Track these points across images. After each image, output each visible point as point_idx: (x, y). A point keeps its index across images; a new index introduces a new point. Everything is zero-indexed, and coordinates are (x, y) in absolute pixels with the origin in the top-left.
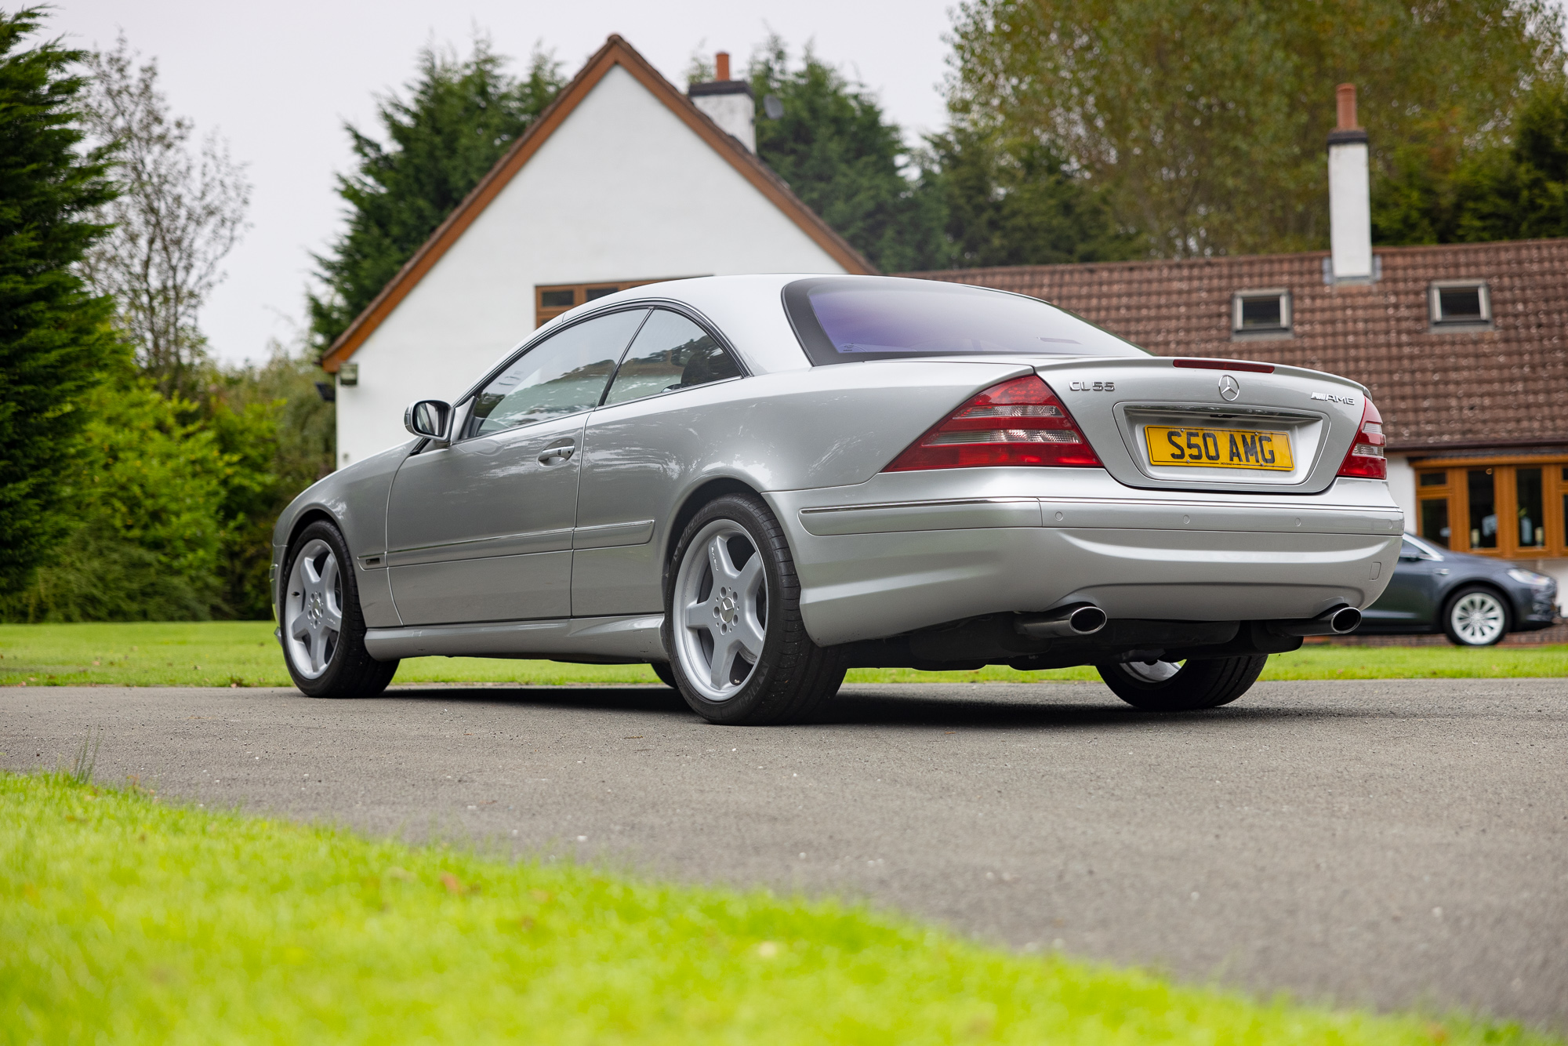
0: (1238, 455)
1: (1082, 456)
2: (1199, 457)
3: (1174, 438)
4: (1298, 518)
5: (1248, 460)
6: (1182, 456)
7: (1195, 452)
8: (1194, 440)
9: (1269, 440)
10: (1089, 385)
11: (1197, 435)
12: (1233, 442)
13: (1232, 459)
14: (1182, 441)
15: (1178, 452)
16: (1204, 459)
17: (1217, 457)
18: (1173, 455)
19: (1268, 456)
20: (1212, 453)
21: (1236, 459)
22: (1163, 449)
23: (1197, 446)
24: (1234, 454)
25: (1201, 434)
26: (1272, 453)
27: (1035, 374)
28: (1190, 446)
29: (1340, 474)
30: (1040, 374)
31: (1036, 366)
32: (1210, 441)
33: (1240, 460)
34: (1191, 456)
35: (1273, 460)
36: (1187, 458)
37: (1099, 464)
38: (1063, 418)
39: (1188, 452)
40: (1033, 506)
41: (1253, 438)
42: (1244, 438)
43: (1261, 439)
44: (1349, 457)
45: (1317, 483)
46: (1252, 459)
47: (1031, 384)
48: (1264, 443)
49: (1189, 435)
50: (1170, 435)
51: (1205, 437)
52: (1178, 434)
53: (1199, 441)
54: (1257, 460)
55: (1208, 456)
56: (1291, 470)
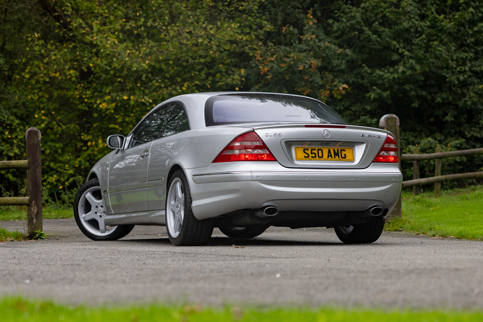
0: (331, 156)
1: (271, 158)
2: (315, 157)
3: (306, 151)
4: (352, 177)
5: (335, 158)
6: (308, 157)
7: (314, 155)
8: (313, 151)
9: (344, 151)
10: (272, 134)
11: (315, 150)
12: (329, 151)
13: (328, 157)
14: (309, 152)
15: (307, 155)
16: (317, 157)
17: (322, 157)
18: (305, 157)
19: (343, 156)
20: (320, 155)
21: (330, 158)
22: (301, 154)
23: (315, 153)
24: (329, 155)
25: (317, 149)
26: (345, 155)
27: (254, 131)
28: (312, 153)
29: (374, 161)
30: (255, 131)
31: (254, 128)
32: (320, 152)
33: (332, 158)
34: (312, 157)
35: (345, 157)
36: (310, 157)
37: (275, 160)
38: (264, 146)
39: (311, 155)
40: (250, 174)
41: (338, 150)
42: (334, 150)
43: (341, 150)
44: (378, 156)
45: (363, 165)
46: (337, 157)
47: (253, 134)
48: (342, 152)
49: (312, 150)
50: (304, 150)
51: (318, 150)
52: (308, 150)
53: (316, 152)
54: (339, 158)
55: (319, 157)
56: (353, 161)
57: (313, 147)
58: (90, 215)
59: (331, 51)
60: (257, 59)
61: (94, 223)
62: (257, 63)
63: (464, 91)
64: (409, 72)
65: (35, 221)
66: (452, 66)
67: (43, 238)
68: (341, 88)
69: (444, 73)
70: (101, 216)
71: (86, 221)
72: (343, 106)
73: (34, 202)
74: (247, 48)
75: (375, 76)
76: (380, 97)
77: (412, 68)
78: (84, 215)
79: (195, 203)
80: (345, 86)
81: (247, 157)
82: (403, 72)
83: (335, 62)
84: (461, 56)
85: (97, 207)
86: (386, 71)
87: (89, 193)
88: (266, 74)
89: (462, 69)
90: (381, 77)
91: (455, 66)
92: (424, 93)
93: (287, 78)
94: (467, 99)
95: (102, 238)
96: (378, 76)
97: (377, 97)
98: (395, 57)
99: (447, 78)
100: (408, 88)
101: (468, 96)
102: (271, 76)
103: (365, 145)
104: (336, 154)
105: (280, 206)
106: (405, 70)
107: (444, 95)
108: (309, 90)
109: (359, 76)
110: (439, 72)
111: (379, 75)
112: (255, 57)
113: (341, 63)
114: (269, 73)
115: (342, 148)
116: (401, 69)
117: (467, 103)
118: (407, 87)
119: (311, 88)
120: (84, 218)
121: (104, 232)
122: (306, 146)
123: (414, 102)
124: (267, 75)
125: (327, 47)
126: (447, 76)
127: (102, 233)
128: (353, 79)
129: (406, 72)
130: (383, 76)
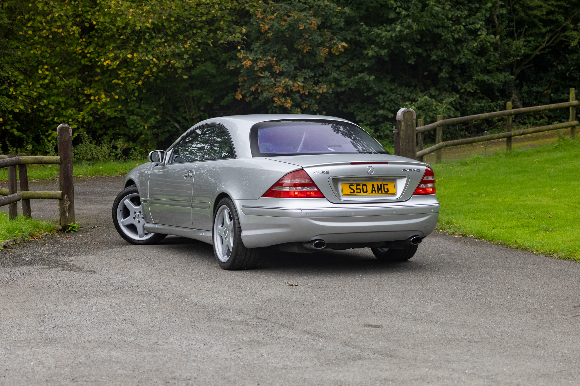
0: (375, 191)
1: (319, 195)
2: (360, 192)
3: (351, 187)
4: (394, 210)
5: (378, 192)
6: (354, 192)
7: (359, 191)
8: (358, 187)
9: (387, 185)
10: (321, 172)
11: (360, 185)
12: (373, 186)
13: (372, 192)
14: (354, 187)
15: (352, 191)
16: (362, 193)
17: (367, 192)
18: (351, 192)
19: (386, 190)
20: (365, 190)
21: (374, 192)
22: (348, 190)
23: (359, 189)
24: (373, 190)
25: (361, 185)
26: (388, 189)
27: (303, 169)
28: (357, 189)
29: (414, 194)
30: (304, 169)
31: (303, 166)
32: (364, 187)
33: (375, 192)
34: (357, 192)
35: (388, 192)
36: (355, 193)
37: (323, 196)
38: (312, 184)
39: (356, 191)
40: (300, 211)
41: (381, 185)
42: (377, 185)
43: (384, 185)
44: (418, 188)
45: (404, 198)
46: (380, 192)
47: (302, 172)
48: (385, 186)
49: (357, 185)
50: (350, 186)
51: (363, 185)
52: (353, 185)
53: (360, 187)
54: (382, 192)
55: (364, 192)
56: (394, 195)
57: (358, 183)
58: (129, 220)
59: (331, 10)
60: (258, 16)
61: (132, 228)
62: (257, 21)
63: (459, 48)
64: (406, 31)
65: (67, 214)
66: (448, 25)
67: (75, 231)
68: (340, 46)
69: (439, 31)
70: (139, 222)
71: (124, 226)
72: (341, 61)
73: (66, 196)
74: (247, 5)
75: (373, 34)
76: (378, 55)
77: (409, 27)
78: (122, 220)
79: (244, 233)
80: (344, 44)
81: (296, 193)
82: (401, 31)
83: (334, 20)
84: (456, 14)
85: (135, 213)
86: (384, 29)
87: (127, 199)
88: (266, 32)
89: (457, 28)
90: (378, 35)
91: (450, 25)
92: (420, 51)
93: (287, 36)
94: (461, 56)
95: (141, 242)
96: (375, 34)
97: (375, 55)
98: (392, 15)
99: (442, 36)
100: (405, 47)
101: (462, 53)
102: (272, 34)
103: (405, 179)
104: (380, 189)
105: (327, 240)
106: (402, 29)
107: (440, 53)
108: (309, 48)
109: (357, 33)
110: (436, 30)
111: (377, 33)
112: (256, 15)
113: (340, 21)
114: (269, 31)
115: (385, 182)
116: (398, 28)
117: (461, 60)
118: (404, 45)
119: (310, 46)
120: (122, 223)
121: (143, 237)
122: (351, 183)
123: (410, 59)
124: (268, 33)
125: (326, 6)
126: (443, 34)
127: (140, 237)
128: (351, 36)
129: (404, 31)
130: (380, 34)
